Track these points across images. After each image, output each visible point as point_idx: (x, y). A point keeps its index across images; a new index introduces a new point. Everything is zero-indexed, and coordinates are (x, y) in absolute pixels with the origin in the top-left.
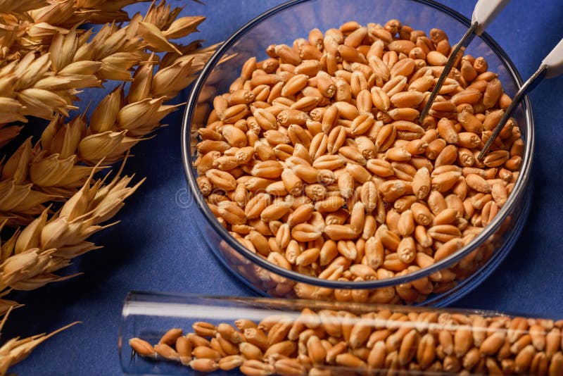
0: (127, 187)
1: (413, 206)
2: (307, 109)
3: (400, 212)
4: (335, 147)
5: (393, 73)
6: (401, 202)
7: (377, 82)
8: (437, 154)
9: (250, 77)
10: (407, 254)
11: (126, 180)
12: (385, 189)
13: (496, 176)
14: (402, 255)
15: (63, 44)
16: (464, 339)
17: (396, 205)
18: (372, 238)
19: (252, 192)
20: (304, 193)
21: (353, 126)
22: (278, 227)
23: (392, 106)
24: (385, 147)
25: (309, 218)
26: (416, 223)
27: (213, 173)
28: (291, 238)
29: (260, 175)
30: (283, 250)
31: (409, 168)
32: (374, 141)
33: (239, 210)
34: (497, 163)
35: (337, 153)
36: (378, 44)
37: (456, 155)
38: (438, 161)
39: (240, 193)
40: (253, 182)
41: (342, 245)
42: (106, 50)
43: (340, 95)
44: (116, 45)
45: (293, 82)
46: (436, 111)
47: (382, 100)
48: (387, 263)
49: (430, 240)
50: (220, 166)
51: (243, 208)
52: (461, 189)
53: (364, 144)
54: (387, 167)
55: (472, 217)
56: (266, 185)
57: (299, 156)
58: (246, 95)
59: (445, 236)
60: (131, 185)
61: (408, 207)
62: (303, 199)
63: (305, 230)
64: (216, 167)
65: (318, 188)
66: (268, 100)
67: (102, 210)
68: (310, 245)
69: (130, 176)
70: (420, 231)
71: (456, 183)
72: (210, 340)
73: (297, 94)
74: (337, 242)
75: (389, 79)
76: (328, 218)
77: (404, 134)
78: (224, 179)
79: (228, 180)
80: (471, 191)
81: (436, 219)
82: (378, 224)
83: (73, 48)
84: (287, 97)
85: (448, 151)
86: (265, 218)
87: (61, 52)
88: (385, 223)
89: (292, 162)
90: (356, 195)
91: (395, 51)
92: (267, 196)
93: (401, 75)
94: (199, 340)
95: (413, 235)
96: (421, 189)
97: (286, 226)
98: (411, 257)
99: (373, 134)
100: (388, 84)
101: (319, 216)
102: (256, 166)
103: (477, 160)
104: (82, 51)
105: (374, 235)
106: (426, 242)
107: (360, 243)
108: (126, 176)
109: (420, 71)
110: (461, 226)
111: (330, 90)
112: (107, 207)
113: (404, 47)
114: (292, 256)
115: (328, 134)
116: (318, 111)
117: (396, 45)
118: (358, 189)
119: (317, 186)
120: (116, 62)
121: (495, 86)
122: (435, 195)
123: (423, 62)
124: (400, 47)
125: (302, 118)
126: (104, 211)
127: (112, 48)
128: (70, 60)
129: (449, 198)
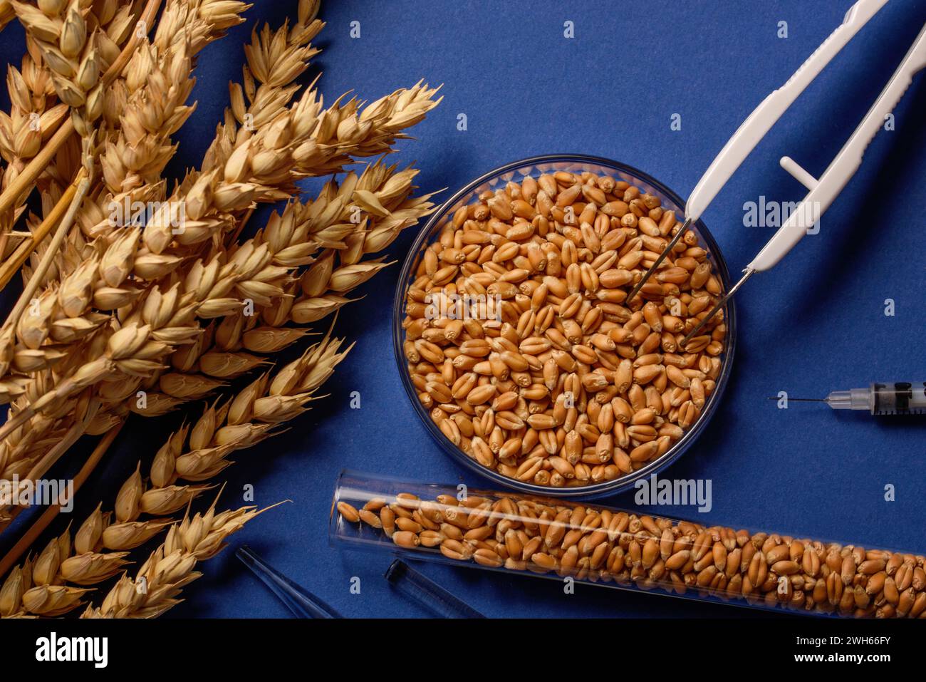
0: (336, 354)
1: (614, 400)
2: (517, 283)
3: (602, 404)
4: (542, 329)
5: (604, 245)
6: (602, 395)
7: (588, 257)
8: (641, 342)
9: (461, 227)
10: (604, 455)
11: (336, 344)
12: (589, 383)
13: (695, 366)
14: (600, 456)
15: (280, 227)
16: (651, 555)
17: (598, 396)
18: (573, 431)
19: (459, 372)
20: (510, 378)
21: (562, 306)
22: (484, 412)
23: (601, 286)
24: (591, 332)
25: (513, 407)
26: (615, 418)
27: (422, 344)
28: (495, 424)
29: (467, 355)
30: (487, 436)
31: (614, 358)
32: (580, 324)
33: (447, 389)
34: (698, 350)
35: (543, 335)
36: (591, 207)
37: (659, 341)
38: (641, 349)
39: (447, 371)
40: (461, 361)
41: (543, 436)
42: (322, 224)
43: (550, 269)
44: (332, 218)
45: (505, 250)
46: (644, 293)
47: (592, 282)
48: (585, 457)
49: (627, 439)
50: (428, 339)
51: (450, 387)
52: (661, 382)
53: (571, 328)
54: (592, 356)
55: (669, 412)
56: (473, 364)
57: (507, 337)
58: (458, 257)
59: (641, 437)
60: (340, 350)
61: (609, 401)
62: (508, 385)
63: (508, 419)
64: (426, 339)
65: (524, 378)
66: (479, 261)
67: (314, 380)
68: (512, 434)
69: (340, 340)
70: (619, 427)
71: (659, 375)
72: (412, 512)
73: (508, 264)
74: (538, 432)
75: (600, 253)
76: (532, 405)
77: (610, 317)
78: (432, 353)
79: (436, 354)
80: (670, 384)
81: (636, 418)
82: (579, 413)
83: (290, 231)
84: (498, 263)
85: (652, 340)
86: (471, 402)
87: (279, 236)
88: (586, 412)
89: (500, 343)
90: (560, 385)
91: (607, 215)
92: (473, 377)
93: (613, 249)
94: (402, 512)
95: (612, 432)
96: (623, 385)
97: (490, 412)
98: (608, 458)
99: (580, 317)
100: (599, 259)
101: (523, 405)
102: (465, 343)
103: (679, 346)
104: (298, 232)
105: (574, 429)
106: (624, 442)
107: (560, 433)
108: (336, 339)
109: (630, 242)
110: (658, 425)
111: (541, 266)
112: (318, 377)
113: (618, 211)
114: (495, 447)
115: (537, 313)
116: (528, 285)
117: (608, 208)
118: (563, 376)
119: (523, 375)
120: (330, 236)
121: (703, 272)
122: (635, 389)
123: (634, 232)
124: (613, 211)
125: (511, 293)
126: (316, 381)
127: (328, 222)
128: (287, 244)
129: (649, 391)
